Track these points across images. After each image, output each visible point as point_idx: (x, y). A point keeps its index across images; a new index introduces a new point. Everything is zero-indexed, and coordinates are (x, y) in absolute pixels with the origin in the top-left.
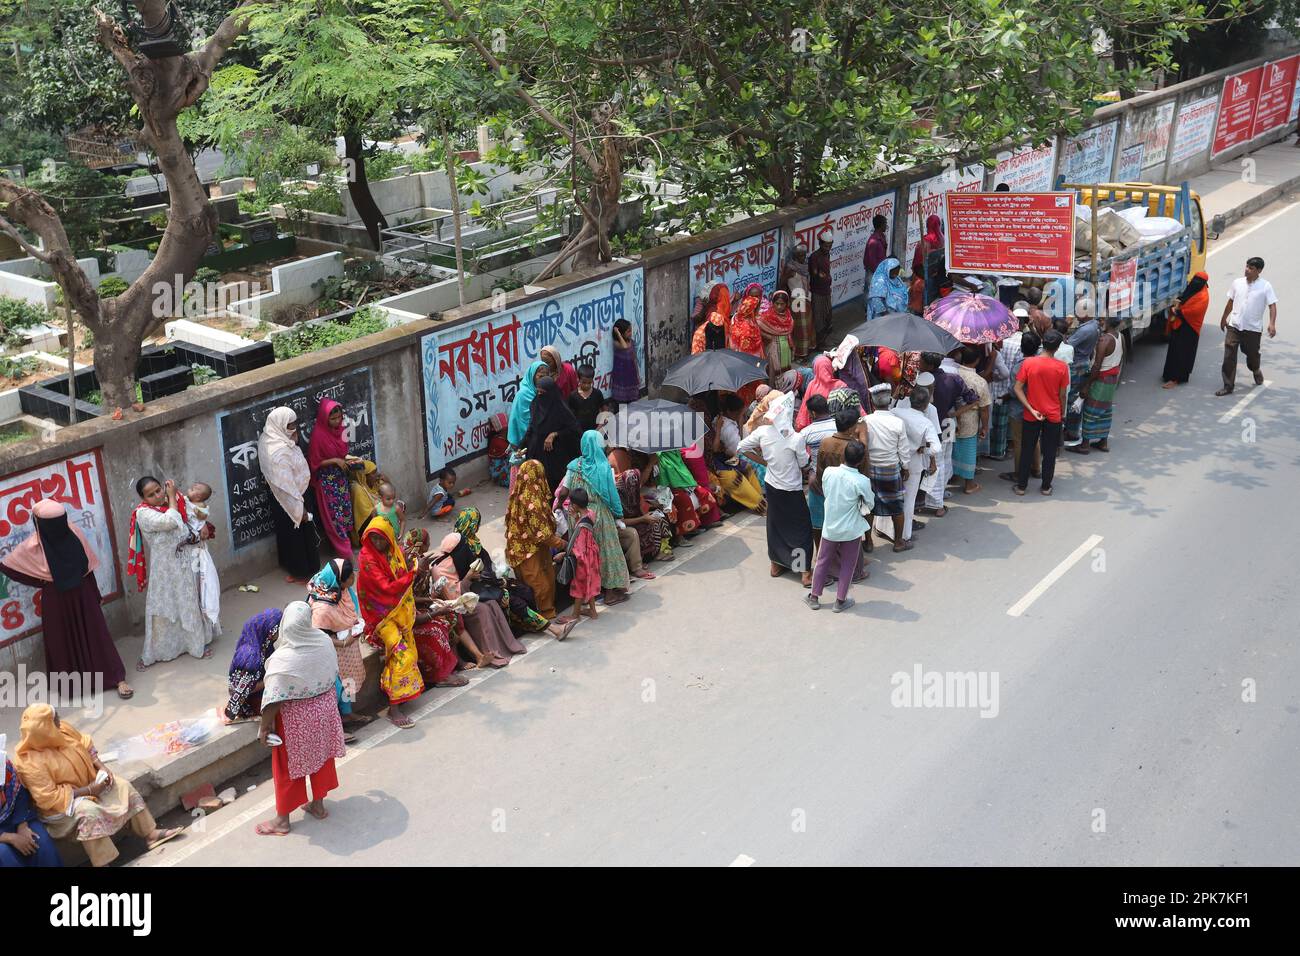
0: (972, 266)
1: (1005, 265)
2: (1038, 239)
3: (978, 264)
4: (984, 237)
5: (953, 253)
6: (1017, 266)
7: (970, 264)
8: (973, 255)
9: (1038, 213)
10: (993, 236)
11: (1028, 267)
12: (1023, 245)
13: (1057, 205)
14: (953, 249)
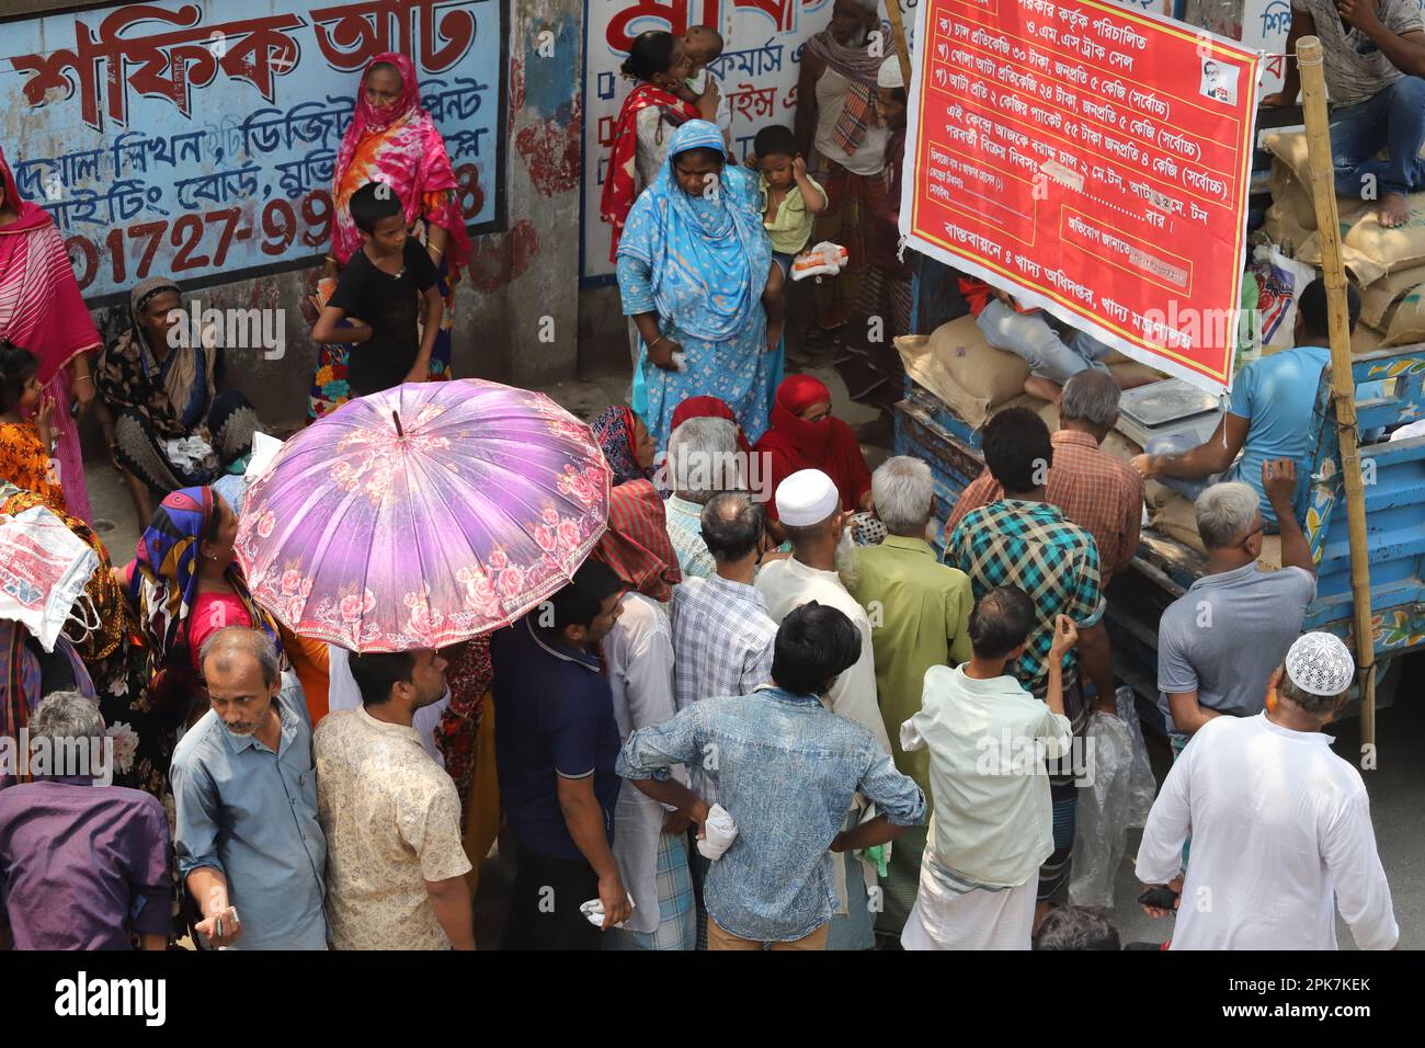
0: (967, 246)
1: (1051, 275)
2: (1140, 204)
3: (985, 244)
4: (1007, 144)
5: (922, 175)
6: (1079, 289)
7: (962, 234)
8: (972, 200)
9: (1150, 101)
10: (1028, 151)
11: (1106, 302)
12: (1100, 211)
13: (1204, 91)
14: (926, 162)
